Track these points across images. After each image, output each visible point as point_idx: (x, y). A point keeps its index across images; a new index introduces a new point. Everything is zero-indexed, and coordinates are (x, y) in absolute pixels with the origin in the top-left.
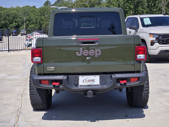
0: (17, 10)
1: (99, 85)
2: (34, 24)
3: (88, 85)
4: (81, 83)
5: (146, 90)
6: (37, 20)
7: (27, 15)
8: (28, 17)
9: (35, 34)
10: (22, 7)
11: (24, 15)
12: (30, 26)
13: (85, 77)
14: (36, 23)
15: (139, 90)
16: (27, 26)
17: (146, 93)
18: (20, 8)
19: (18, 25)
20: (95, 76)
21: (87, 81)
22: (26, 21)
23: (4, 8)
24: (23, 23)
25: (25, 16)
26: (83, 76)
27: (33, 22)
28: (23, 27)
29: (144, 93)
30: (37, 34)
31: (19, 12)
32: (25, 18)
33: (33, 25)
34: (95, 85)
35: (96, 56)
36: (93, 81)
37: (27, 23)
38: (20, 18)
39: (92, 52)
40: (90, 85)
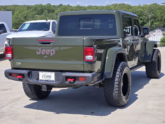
0: (143, 8)
1: (54, 81)
2: (160, 21)
3: (46, 80)
4: (41, 78)
5: (116, 91)
6: (162, 17)
7: (152, 13)
8: (153, 15)
9: (157, 32)
10: (149, 5)
11: (150, 12)
12: (155, 24)
13: (44, 73)
14: (162, 20)
15: (110, 90)
16: (152, 23)
17: (116, 93)
18: (147, 6)
19: (143, 22)
20: (51, 72)
21: (45, 76)
22: (151, 19)
23: (132, 6)
24: (148, 20)
25: (151, 14)
26: (42, 72)
27: (158, 19)
28: (148, 24)
29: (114, 93)
30: (159, 32)
31: (145, 10)
32: (150, 16)
33: (158, 23)
34: (51, 81)
35: (51, 56)
36: (50, 77)
37: (152, 20)
38: (146, 16)
39: (48, 52)
40: (47, 80)
